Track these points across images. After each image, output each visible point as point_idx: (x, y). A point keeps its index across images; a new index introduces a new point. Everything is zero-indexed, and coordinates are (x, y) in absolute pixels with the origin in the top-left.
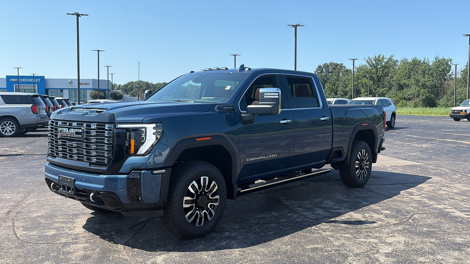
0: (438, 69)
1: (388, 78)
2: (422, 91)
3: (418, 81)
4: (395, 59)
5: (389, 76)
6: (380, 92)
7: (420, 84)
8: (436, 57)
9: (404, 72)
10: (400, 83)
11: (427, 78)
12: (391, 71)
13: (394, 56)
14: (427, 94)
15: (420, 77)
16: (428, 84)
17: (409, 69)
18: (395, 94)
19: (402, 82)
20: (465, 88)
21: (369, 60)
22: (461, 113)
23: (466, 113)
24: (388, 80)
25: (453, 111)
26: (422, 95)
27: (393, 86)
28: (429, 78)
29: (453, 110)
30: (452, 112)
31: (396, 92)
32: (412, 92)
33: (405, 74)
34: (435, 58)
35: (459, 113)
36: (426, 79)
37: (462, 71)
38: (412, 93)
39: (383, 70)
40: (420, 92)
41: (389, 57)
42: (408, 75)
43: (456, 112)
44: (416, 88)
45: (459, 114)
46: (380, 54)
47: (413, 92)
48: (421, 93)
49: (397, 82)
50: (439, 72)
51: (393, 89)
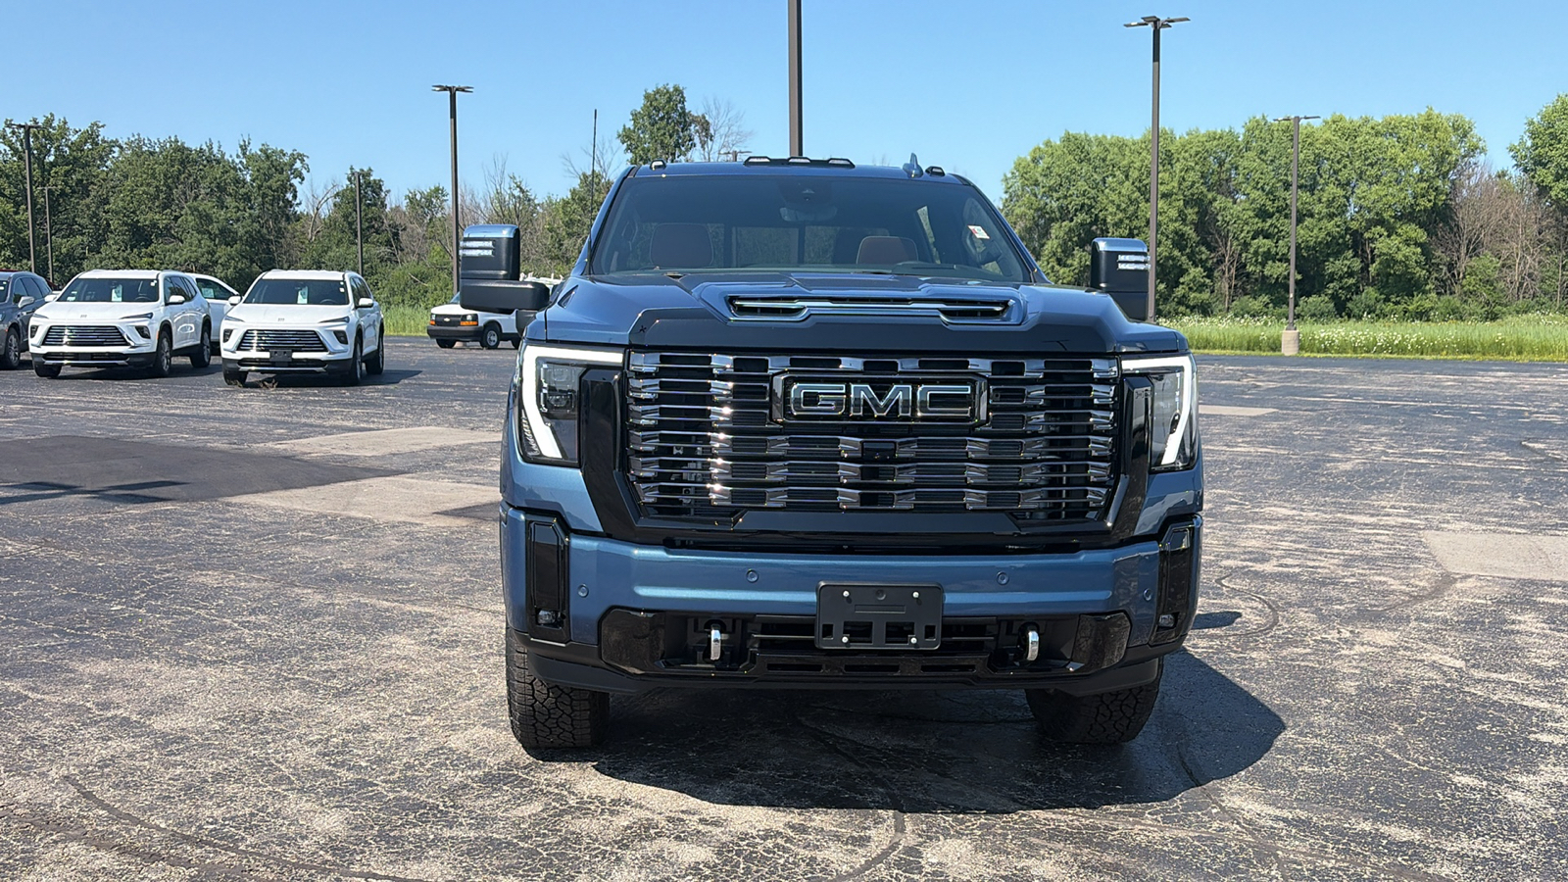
0: (268, 184)
1: (88, 200)
2: (222, 252)
3: (206, 218)
4: (105, 134)
5: (93, 193)
6: (64, 250)
7: (214, 228)
8: (242, 143)
9: (149, 185)
10: (138, 221)
11: (234, 210)
12: (97, 176)
13: (103, 126)
14: (240, 263)
15: (207, 205)
16: (240, 229)
17: (165, 175)
18: (120, 259)
19: (145, 219)
20: (354, 247)
21: (8, 130)
22: (462, 323)
23: (475, 323)
24: (89, 209)
25: (439, 319)
26: (223, 266)
27: (111, 232)
28: (239, 210)
29: (437, 316)
30: (436, 321)
31: (124, 251)
32: (189, 255)
33: (152, 190)
34: (241, 146)
35: (457, 324)
36: (232, 214)
37: (337, 194)
38: (190, 257)
39: (67, 174)
40: (216, 256)
41: (85, 127)
42: (162, 196)
43: (447, 320)
44: (199, 241)
45: (459, 328)
46: (52, 115)
47: (193, 255)
48: (220, 257)
49: (125, 216)
50: (270, 192)
51: (112, 242)
